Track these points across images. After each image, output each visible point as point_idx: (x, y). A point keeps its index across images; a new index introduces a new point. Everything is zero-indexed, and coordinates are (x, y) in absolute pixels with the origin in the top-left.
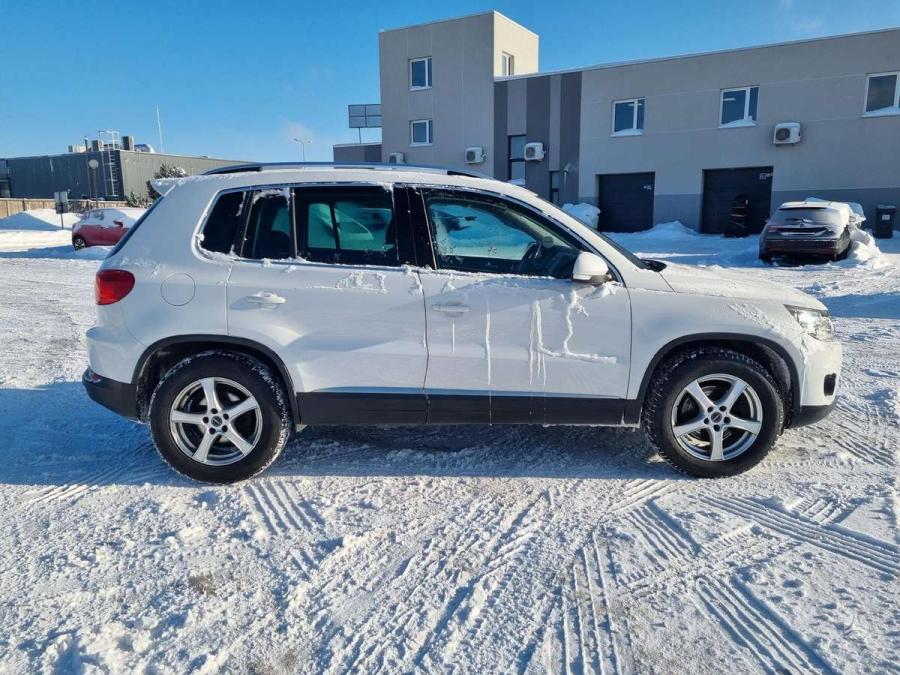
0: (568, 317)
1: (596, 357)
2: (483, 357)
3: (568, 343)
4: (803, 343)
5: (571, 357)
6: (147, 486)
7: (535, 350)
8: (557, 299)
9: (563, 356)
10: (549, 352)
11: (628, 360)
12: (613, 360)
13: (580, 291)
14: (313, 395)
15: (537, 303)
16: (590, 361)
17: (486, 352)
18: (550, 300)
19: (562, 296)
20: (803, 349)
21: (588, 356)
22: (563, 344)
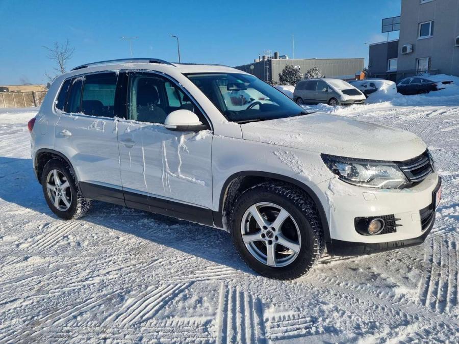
0: (179, 152)
1: (194, 180)
2: (141, 172)
3: (180, 168)
4: (329, 188)
5: (182, 178)
6: (44, 214)
7: (165, 171)
8: (174, 140)
9: (178, 177)
10: (172, 174)
11: (211, 184)
12: (203, 183)
13: (186, 136)
14: (83, 183)
15: (164, 142)
16: (191, 182)
17: (143, 170)
18: (170, 141)
19: (176, 138)
20: (329, 193)
21: (190, 179)
22: (177, 169)
